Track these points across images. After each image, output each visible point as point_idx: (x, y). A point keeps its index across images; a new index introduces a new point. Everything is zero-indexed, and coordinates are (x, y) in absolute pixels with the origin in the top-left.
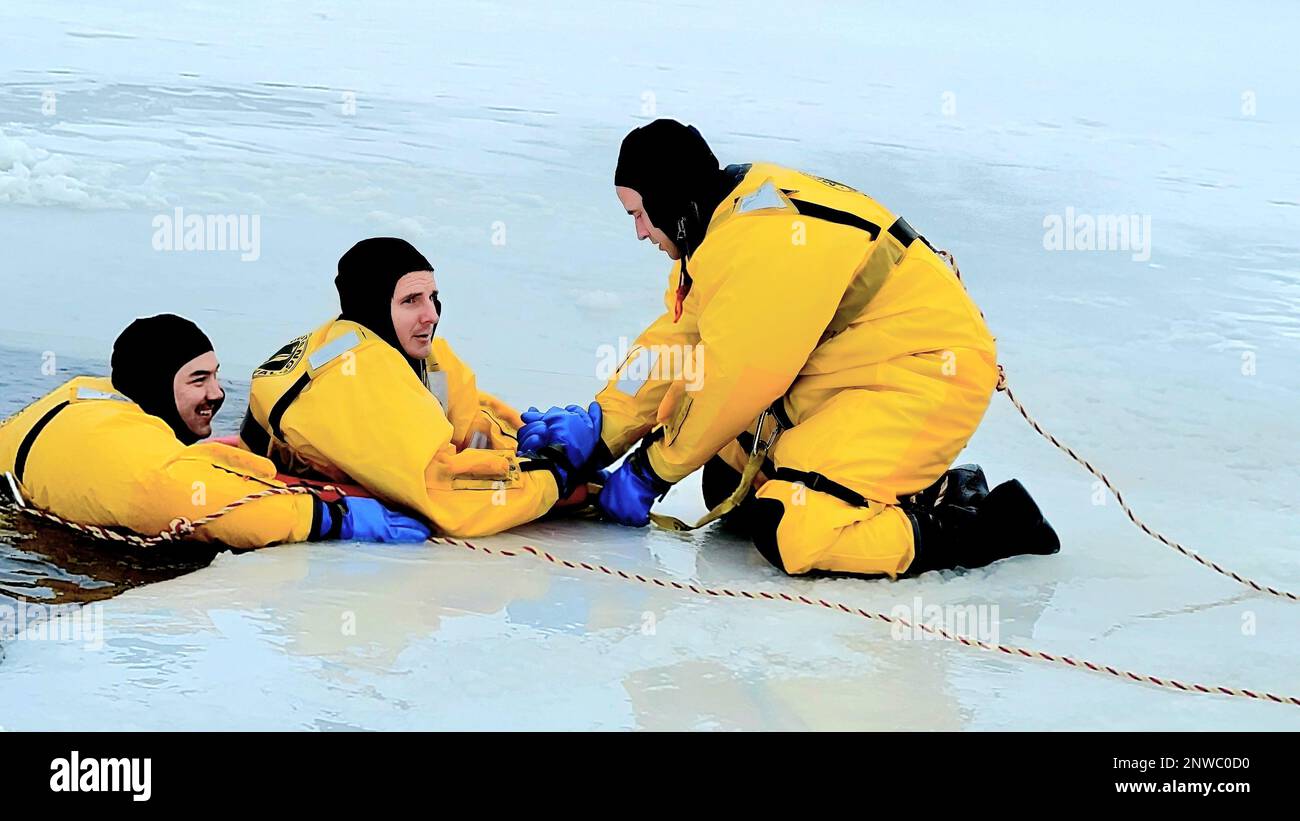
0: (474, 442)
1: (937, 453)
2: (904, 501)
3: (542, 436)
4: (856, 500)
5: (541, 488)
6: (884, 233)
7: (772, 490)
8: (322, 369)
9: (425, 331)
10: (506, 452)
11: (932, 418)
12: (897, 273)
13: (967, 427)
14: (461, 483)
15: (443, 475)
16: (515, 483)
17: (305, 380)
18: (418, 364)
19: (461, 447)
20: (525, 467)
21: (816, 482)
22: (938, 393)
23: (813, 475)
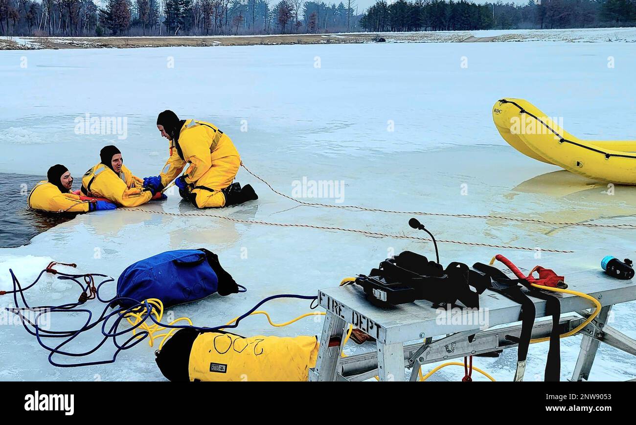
0: (131, 187)
1: (228, 180)
2: (223, 190)
3: (148, 183)
4: (211, 190)
5: (148, 195)
6: (217, 131)
7: (195, 191)
8: (96, 176)
9: (119, 166)
10: (139, 188)
11: (226, 172)
12: (221, 139)
13: (234, 174)
14: (130, 196)
15: (126, 195)
16: (142, 195)
17: (93, 178)
18: (118, 174)
19: (129, 188)
20: (144, 190)
21: (202, 188)
22: (228, 166)
23: (202, 186)
